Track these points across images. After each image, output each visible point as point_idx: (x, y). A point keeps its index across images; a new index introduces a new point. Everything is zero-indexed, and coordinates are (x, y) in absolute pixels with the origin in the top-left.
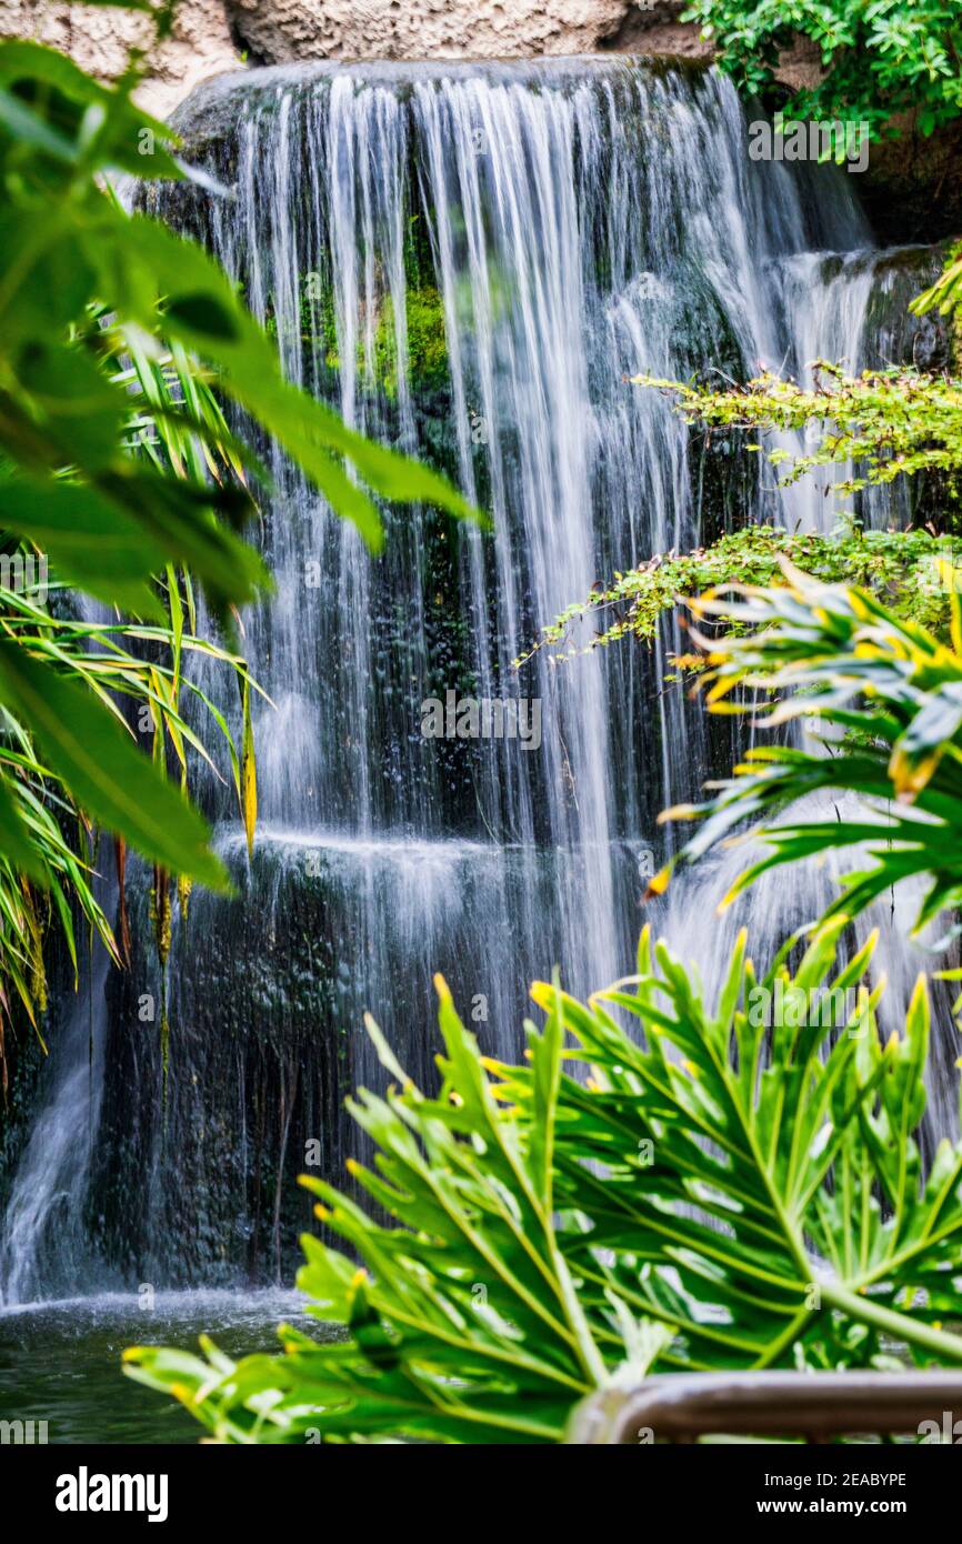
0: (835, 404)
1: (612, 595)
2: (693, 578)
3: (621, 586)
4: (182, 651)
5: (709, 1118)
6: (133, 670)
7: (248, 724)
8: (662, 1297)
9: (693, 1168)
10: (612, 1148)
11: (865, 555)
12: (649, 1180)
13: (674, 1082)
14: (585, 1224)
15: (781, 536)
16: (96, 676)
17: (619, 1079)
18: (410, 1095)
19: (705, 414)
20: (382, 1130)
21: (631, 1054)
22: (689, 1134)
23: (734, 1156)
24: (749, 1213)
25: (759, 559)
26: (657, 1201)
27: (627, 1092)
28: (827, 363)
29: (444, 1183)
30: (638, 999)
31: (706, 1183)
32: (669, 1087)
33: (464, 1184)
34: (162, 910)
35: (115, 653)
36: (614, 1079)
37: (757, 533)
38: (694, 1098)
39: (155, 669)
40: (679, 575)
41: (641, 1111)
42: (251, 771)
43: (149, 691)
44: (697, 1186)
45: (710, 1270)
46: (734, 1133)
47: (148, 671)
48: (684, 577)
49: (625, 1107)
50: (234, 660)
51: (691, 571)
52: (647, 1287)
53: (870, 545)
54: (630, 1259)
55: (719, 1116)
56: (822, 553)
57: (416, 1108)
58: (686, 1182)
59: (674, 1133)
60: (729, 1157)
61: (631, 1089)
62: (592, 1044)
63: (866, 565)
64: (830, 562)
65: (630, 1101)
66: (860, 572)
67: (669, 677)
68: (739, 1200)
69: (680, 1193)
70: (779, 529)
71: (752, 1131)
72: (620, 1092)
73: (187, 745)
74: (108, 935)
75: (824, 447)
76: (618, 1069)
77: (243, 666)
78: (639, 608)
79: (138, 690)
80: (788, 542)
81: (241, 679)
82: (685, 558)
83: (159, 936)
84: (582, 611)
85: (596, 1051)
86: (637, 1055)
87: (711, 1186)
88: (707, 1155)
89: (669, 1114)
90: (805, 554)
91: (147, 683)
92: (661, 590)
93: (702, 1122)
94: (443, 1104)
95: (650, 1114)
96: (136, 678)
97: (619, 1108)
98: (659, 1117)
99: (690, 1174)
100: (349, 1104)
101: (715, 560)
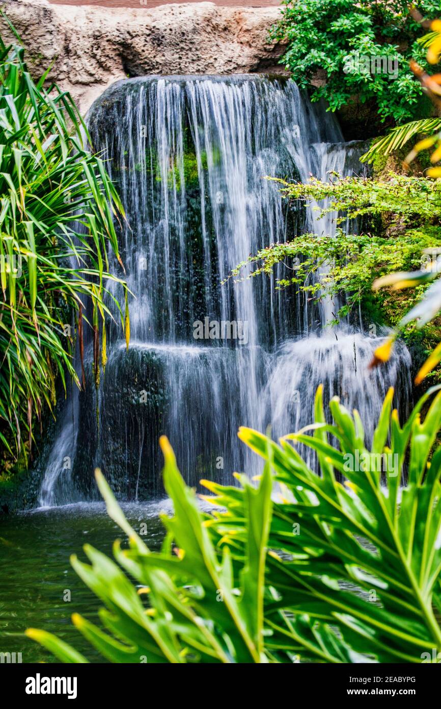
0: (337, 188)
1: (256, 258)
2: (285, 252)
3: (259, 255)
4: (103, 278)
5: (365, 523)
6: (86, 285)
7: (127, 305)
8: (329, 645)
9: (353, 558)
10: (295, 542)
11: (347, 243)
12: (320, 565)
13: (340, 497)
14: (275, 596)
15: (316, 237)
16: (72, 287)
17: (300, 494)
18: (136, 548)
19: (289, 194)
20: (107, 586)
21: (310, 478)
22: (348, 533)
23: (382, 550)
24: (392, 590)
25: (308, 245)
26: (326, 580)
27: (307, 504)
28: (334, 172)
29: (165, 631)
30: (314, 439)
31: (360, 567)
32: (337, 501)
33: (183, 629)
34: (96, 370)
35: (79, 279)
36: (297, 495)
37: (308, 236)
38: (354, 508)
39: (94, 285)
40: (280, 250)
41: (316, 517)
42: (128, 321)
43: (91, 293)
44: (356, 571)
45: (364, 629)
46: (383, 534)
47: (91, 285)
48: (282, 251)
49: (304, 515)
50: (122, 282)
51: (285, 249)
52: (318, 636)
53: (348, 240)
54: (306, 617)
55: (372, 521)
56: (331, 243)
57: (140, 560)
58: (347, 567)
59: (338, 532)
60: (378, 551)
61: (309, 501)
62: (281, 470)
63: (347, 247)
64: (334, 246)
65: (308, 510)
66: (345, 249)
67: (277, 288)
68: (385, 580)
69: (343, 575)
70: (316, 235)
71: (396, 533)
72: (301, 504)
73: (105, 313)
74: (77, 379)
75: (331, 206)
76: (299, 488)
77: (126, 284)
78: (266, 263)
79: (88, 292)
80: (319, 239)
81: (125, 289)
82: (282, 245)
83: (96, 379)
84: (246, 264)
85: (284, 475)
86: (314, 478)
87: (365, 570)
88: (364, 549)
89: (336, 519)
90: (325, 243)
91: (91, 290)
92: (274, 256)
93: (360, 526)
94: (165, 555)
95: (321, 519)
96: (87, 288)
97: (300, 515)
98: (329, 521)
99: (350, 562)
100: (75, 562)
101: (293, 246)
